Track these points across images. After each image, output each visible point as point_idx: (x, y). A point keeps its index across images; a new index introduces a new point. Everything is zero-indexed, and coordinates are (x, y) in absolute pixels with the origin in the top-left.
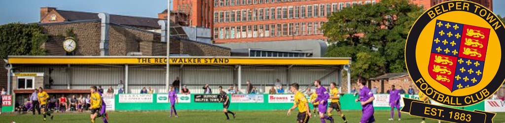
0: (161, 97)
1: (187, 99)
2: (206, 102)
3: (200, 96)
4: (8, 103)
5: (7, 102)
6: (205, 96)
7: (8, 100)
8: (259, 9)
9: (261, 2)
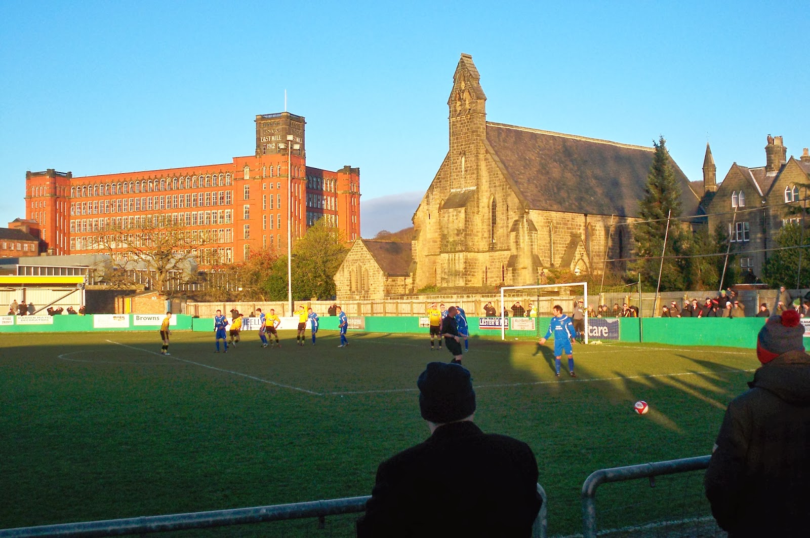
8: (117, 218)
9: (119, 211)
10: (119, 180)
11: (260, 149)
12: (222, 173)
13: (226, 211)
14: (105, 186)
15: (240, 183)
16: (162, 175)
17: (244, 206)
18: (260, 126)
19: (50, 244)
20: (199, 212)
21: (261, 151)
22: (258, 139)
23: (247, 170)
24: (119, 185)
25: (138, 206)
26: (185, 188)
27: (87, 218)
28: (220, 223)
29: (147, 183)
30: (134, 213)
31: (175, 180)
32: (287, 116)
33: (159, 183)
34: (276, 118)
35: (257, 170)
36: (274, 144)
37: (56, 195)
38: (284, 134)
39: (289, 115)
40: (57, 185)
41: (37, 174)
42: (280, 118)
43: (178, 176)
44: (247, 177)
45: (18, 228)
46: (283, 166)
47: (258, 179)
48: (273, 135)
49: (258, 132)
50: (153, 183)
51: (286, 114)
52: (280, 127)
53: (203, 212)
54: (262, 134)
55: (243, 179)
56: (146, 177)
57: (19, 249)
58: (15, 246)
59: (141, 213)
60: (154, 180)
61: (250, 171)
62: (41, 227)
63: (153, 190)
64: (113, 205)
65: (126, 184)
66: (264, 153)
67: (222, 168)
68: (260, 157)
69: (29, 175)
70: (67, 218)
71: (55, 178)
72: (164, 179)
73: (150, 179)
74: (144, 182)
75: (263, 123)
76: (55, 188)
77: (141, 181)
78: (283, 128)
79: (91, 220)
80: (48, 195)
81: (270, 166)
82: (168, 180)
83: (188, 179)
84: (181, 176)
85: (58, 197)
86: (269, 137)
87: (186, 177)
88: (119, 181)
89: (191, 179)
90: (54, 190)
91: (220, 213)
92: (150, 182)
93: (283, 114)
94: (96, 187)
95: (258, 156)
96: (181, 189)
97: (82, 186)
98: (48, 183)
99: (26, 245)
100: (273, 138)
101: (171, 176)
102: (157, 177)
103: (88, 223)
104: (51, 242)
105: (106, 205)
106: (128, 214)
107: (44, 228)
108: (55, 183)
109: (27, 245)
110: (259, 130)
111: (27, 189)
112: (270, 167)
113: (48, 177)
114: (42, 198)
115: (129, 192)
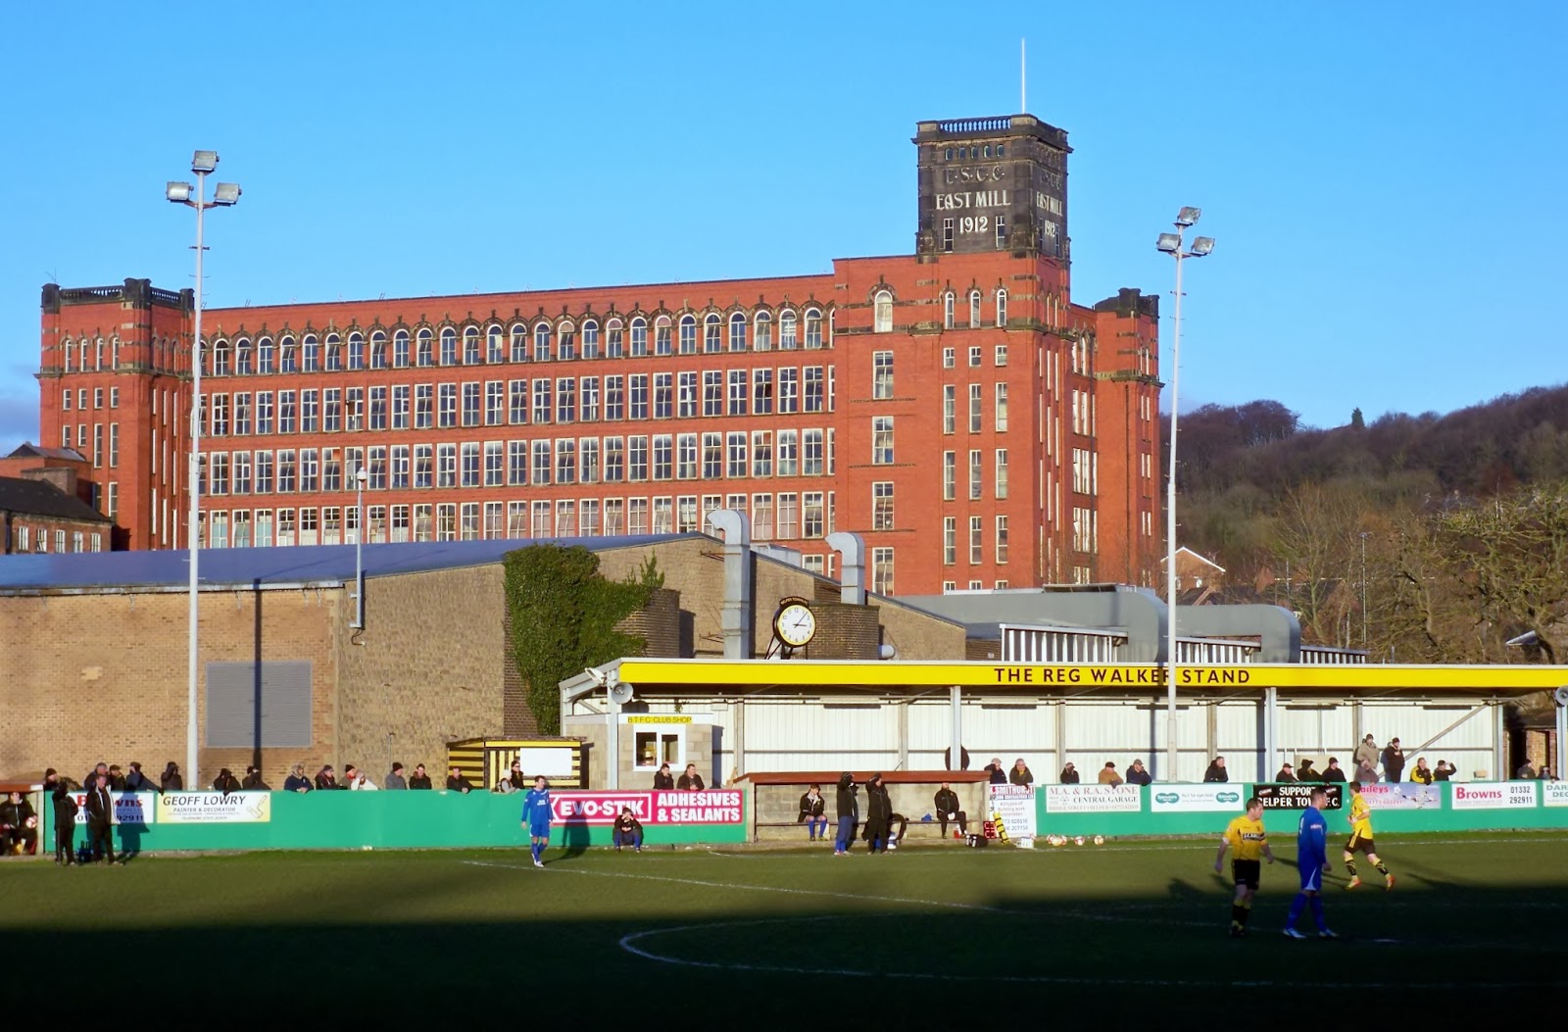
0: (1161, 794)
1: (1234, 800)
2: (1286, 808)
3: (1270, 790)
4: (730, 815)
5: (727, 811)
6: (1283, 791)
7: (731, 807)
8: (370, 449)
9: (374, 425)
10: (377, 321)
11: (934, 234)
12: (766, 306)
13: (780, 433)
14: (322, 341)
15: (859, 344)
16: (541, 309)
17: (875, 419)
18: (932, 159)
19: (134, 532)
20: (680, 436)
21: (936, 241)
22: (926, 202)
23: (883, 301)
24: (377, 337)
25: (449, 411)
26: (626, 354)
27: (253, 447)
28: (758, 472)
29: (483, 333)
30: (435, 435)
31: (590, 326)
32: (1030, 126)
33: (530, 334)
34: (992, 133)
35: (921, 302)
36: (984, 220)
37: (152, 367)
38: (1020, 186)
39: (1034, 123)
40: (155, 335)
41: (84, 295)
42: (1004, 133)
43: (601, 314)
44: (884, 325)
45: (38, 477)
46: (1018, 293)
47: (925, 332)
48: (980, 187)
49: (925, 178)
50: (506, 335)
51: (1026, 120)
52: (1006, 163)
53: (694, 435)
54: (939, 185)
55: (870, 329)
56: (481, 314)
57: (62, 548)
58: (51, 540)
59: (462, 433)
60: (509, 325)
61: (896, 303)
62: (96, 474)
63: (507, 359)
64: (351, 405)
65: (401, 335)
66: (949, 247)
67: (764, 291)
68: (934, 261)
69: (52, 296)
70: (179, 444)
71: (150, 308)
72: (549, 324)
73: (494, 319)
74: (471, 332)
75: (943, 149)
76: (151, 341)
77: (463, 326)
78: (1016, 167)
79: (268, 452)
80: (130, 366)
81: (970, 290)
82: (565, 326)
83: (639, 323)
84: (612, 311)
85: (158, 376)
86: (967, 195)
87: (630, 316)
88: (377, 325)
89: (651, 324)
90: (148, 348)
91: (758, 440)
92: (495, 331)
93: (1018, 121)
94: (288, 341)
95: (926, 258)
96: (611, 357)
97: (235, 336)
98: (130, 326)
99: (79, 536)
100: (981, 199)
101: (576, 314)
102: (521, 313)
103: (257, 462)
104: (139, 526)
105: (325, 403)
106: (412, 436)
107: (111, 477)
108: (150, 328)
109: (81, 537)
110: (930, 172)
111: (44, 343)
112: (968, 295)
113: (129, 306)
114: (105, 377)
115: (413, 364)
